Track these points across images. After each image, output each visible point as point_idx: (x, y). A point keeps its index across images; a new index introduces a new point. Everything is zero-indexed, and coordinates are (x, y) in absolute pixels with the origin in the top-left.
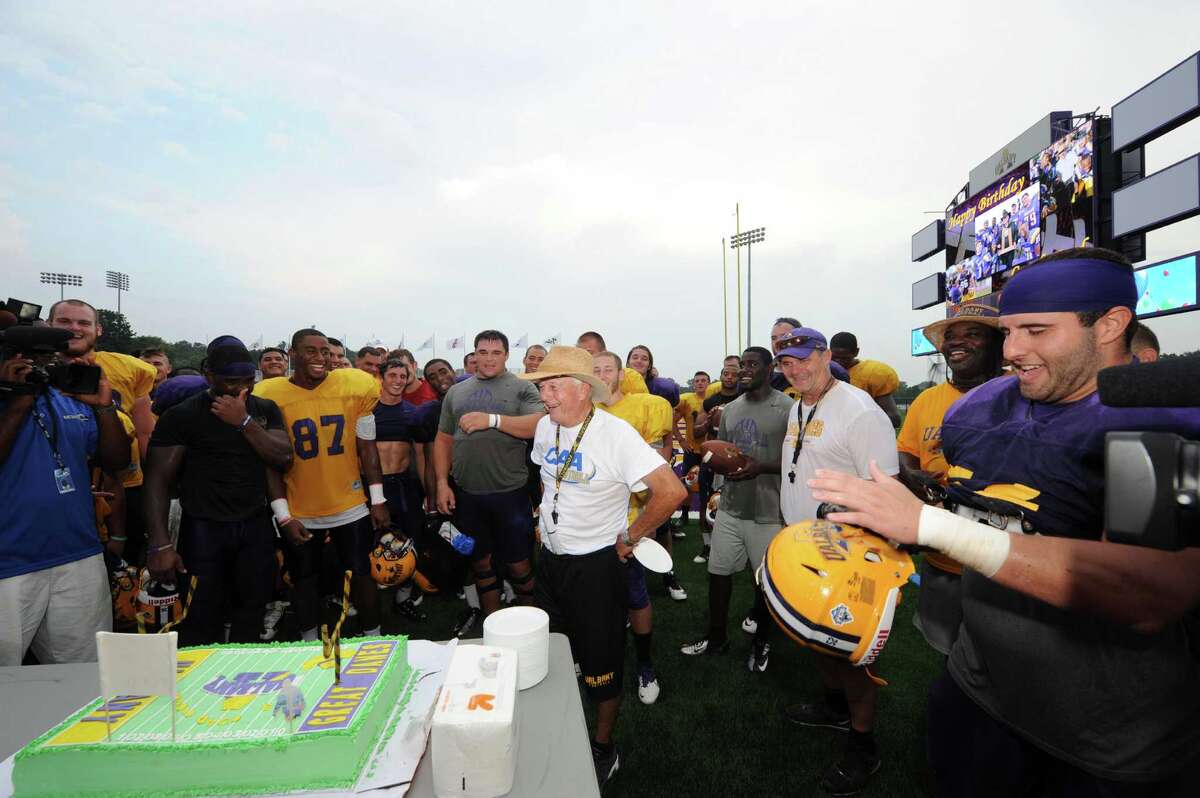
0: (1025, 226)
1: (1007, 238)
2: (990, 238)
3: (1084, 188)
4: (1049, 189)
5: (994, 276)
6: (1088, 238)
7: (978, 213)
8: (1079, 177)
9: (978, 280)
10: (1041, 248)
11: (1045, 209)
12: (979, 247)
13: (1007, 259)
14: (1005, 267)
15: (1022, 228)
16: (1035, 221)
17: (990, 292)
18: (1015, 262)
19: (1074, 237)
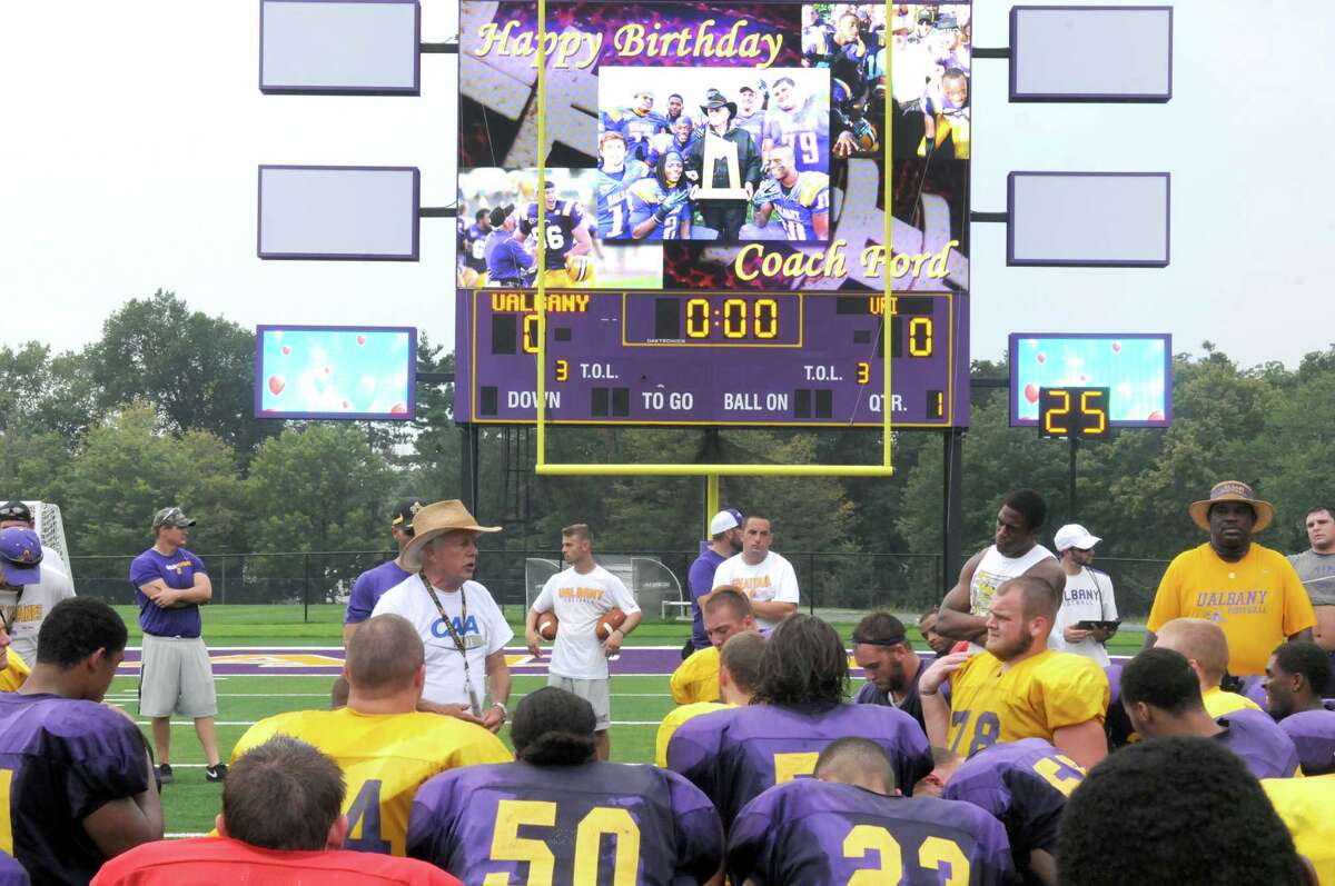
0: (786, 157)
1: (721, 164)
2: (660, 142)
3: (950, 134)
4: (856, 99)
5: (669, 246)
6: (956, 243)
7: (608, 57)
8: (938, 109)
9: (609, 242)
10: (833, 226)
11: (844, 138)
12: (613, 153)
13: (726, 216)
14: (712, 234)
15: (777, 158)
16: (814, 154)
17: (659, 285)
18: (749, 231)
19: (922, 228)
